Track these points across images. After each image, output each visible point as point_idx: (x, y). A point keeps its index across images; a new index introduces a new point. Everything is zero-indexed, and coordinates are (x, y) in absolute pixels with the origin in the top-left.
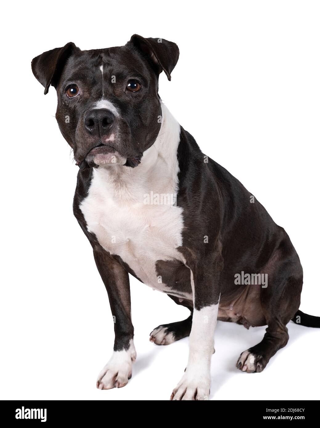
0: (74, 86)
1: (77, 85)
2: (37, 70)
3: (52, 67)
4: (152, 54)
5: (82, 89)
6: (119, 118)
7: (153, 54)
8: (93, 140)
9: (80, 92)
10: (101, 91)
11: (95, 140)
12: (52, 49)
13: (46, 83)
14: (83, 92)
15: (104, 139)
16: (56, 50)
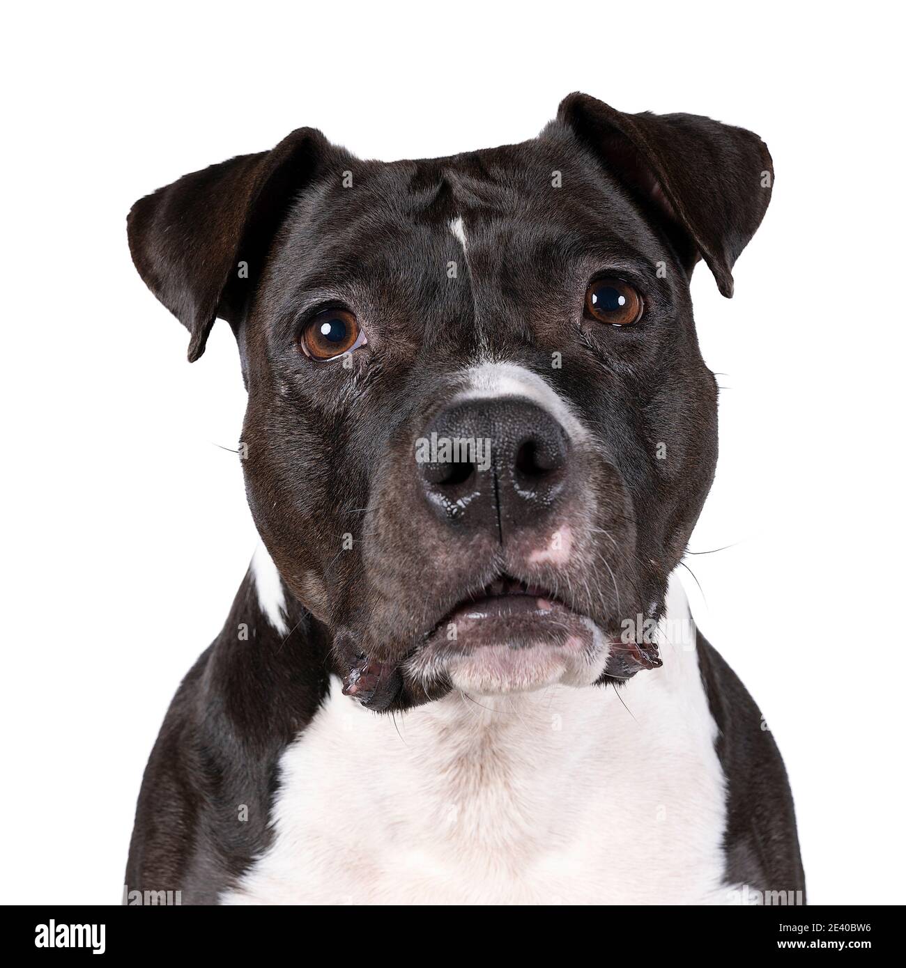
0: (333, 311)
1: (351, 304)
2: (153, 253)
3: (224, 239)
4: (653, 185)
5: (377, 322)
6: (587, 448)
7: (657, 187)
8: (466, 556)
9: (366, 335)
10: (471, 327)
11: (477, 557)
12: (219, 159)
13: (193, 311)
14: (382, 335)
15: (522, 554)
16: (240, 163)
